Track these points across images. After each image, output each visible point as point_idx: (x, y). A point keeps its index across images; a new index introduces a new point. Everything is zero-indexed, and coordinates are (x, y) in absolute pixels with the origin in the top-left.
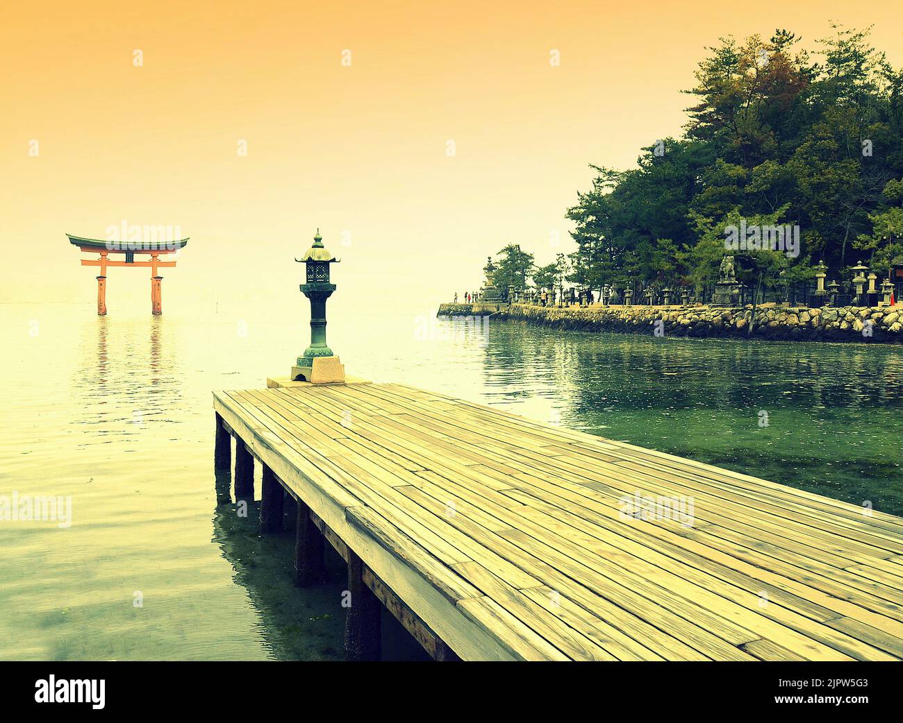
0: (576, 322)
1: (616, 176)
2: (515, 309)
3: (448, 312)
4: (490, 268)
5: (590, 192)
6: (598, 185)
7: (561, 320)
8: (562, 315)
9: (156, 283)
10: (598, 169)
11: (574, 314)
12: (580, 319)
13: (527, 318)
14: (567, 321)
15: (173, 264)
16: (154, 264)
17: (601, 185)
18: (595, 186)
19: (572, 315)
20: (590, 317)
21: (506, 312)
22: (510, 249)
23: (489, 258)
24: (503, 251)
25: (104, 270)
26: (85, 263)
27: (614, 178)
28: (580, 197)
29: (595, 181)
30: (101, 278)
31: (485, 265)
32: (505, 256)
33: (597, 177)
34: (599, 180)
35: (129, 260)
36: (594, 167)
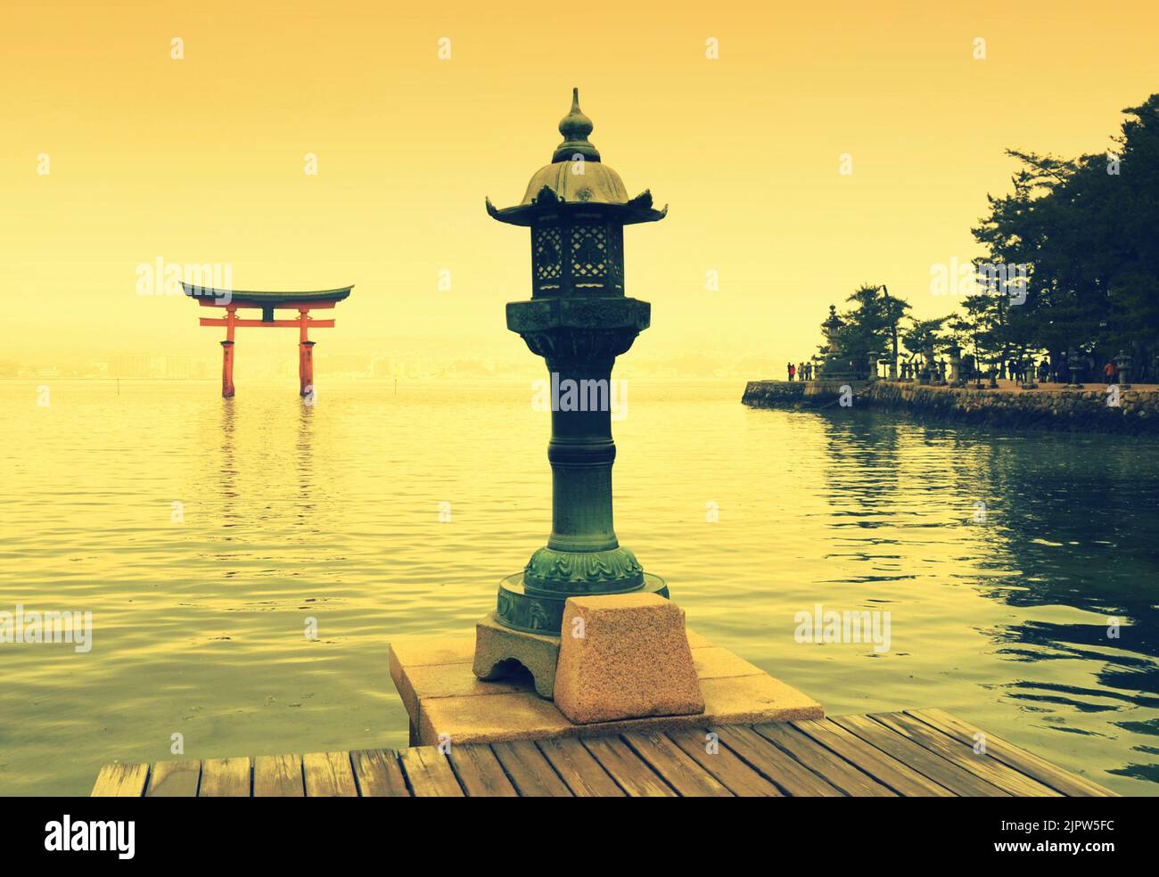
0: (1016, 412)
1: (1057, 167)
3: (761, 396)
4: (834, 324)
5: (1008, 197)
6: (1022, 184)
7: (985, 409)
8: (988, 401)
9: (304, 349)
10: (1023, 157)
12: (1025, 409)
13: (910, 405)
14: (999, 411)
16: (303, 323)
17: (1027, 184)
18: (1017, 186)
19: (1007, 401)
20: (1045, 405)
21: (866, 395)
23: (833, 308)
24: (853, 297)
25: (231, 333)
26: (205, 322)
27: (1053, 171)
28: (992, 205)
29: (1017, 178)
30: (228, 344)
31: (826, 316)
32: (857, 306)
33: (1021, 172)
34: (1024, 176)
35: (268, 320)
36: (1015, 154)
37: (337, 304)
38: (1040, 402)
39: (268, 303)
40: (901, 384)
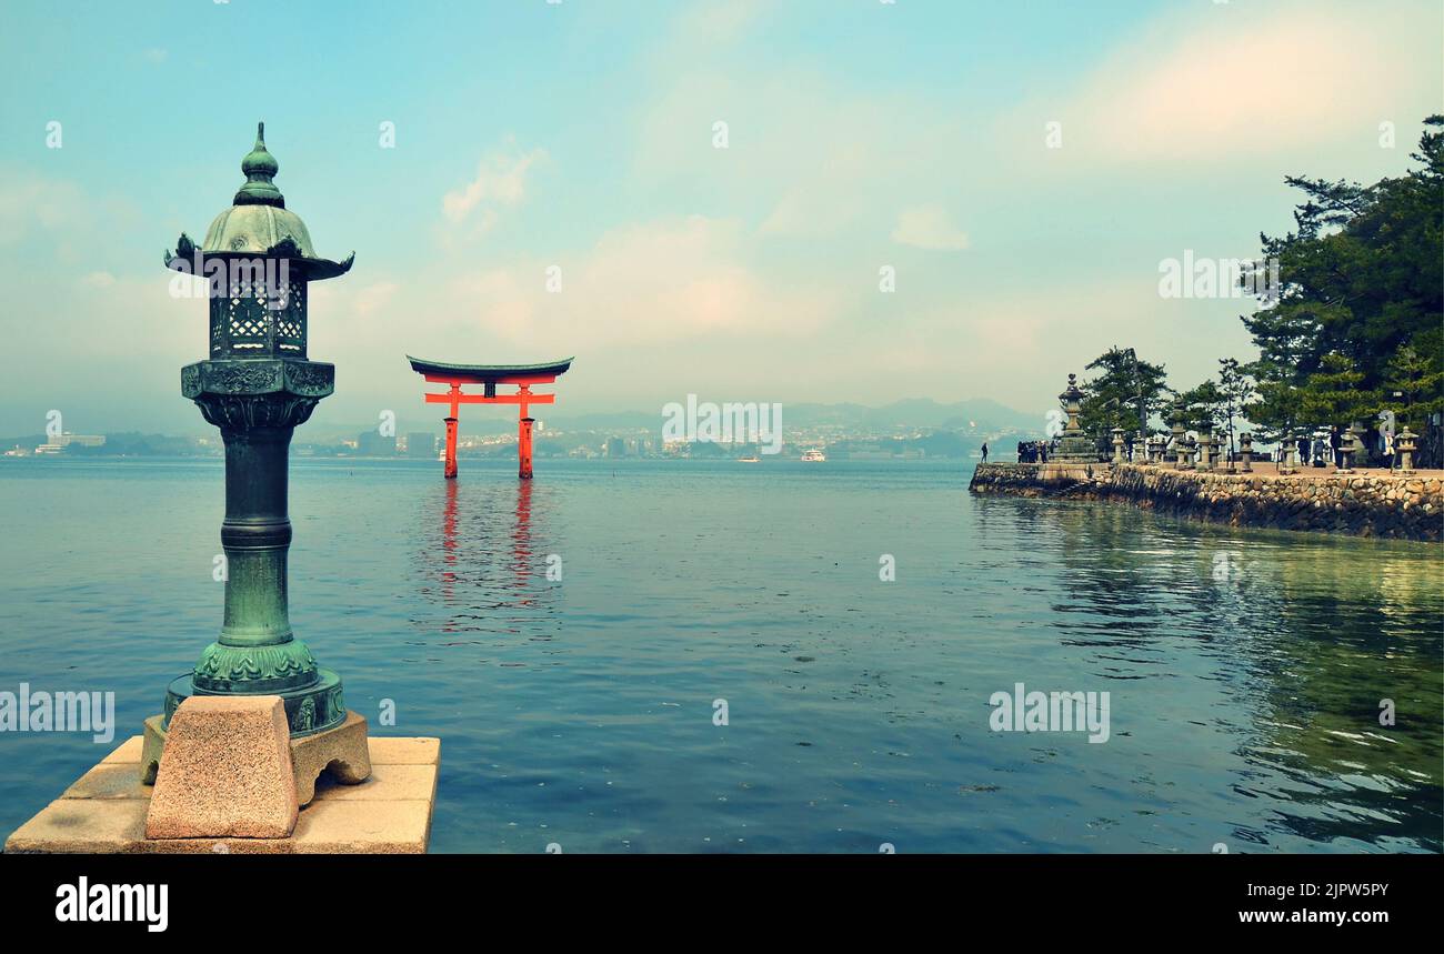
0: (1271, 504)
1: (1353, 198)
2: (1125, 475)
3: (991, 481)
4: (1073, 396)
5: (1289, 237)
6: (1308, 220)
7: (1233, 500)
8: (1237, 490)
9: (524, 428)
10: (1309, 186)
11: (1265, 487)
12: (1281, 499)
13: (1152, 493)
14: (1249, 503)
15: (548, 399)
16: (524, 399)
17: (1314, 220)
18: (1301, 223)
19: (1261, 490)
20: (1306, 495)
21: (1108, 480)
22: (1113, 358)
23: (1072, 376)
24: (1098, 362)
25: (455, 409)
26: (431, 398)
27: (1346, 202)
28: (1266, 247)
29: (1300, 212)
30: (452, 421)
31: (1064, 388)
32: (1101, 372)
33: (1306, 204)
34: (1311, 210)
35: (490, 394)
36: (1298, 182)
37: (557, 377)
38: (1299, 491)
39: (490, 378)
40: (1144, 468)
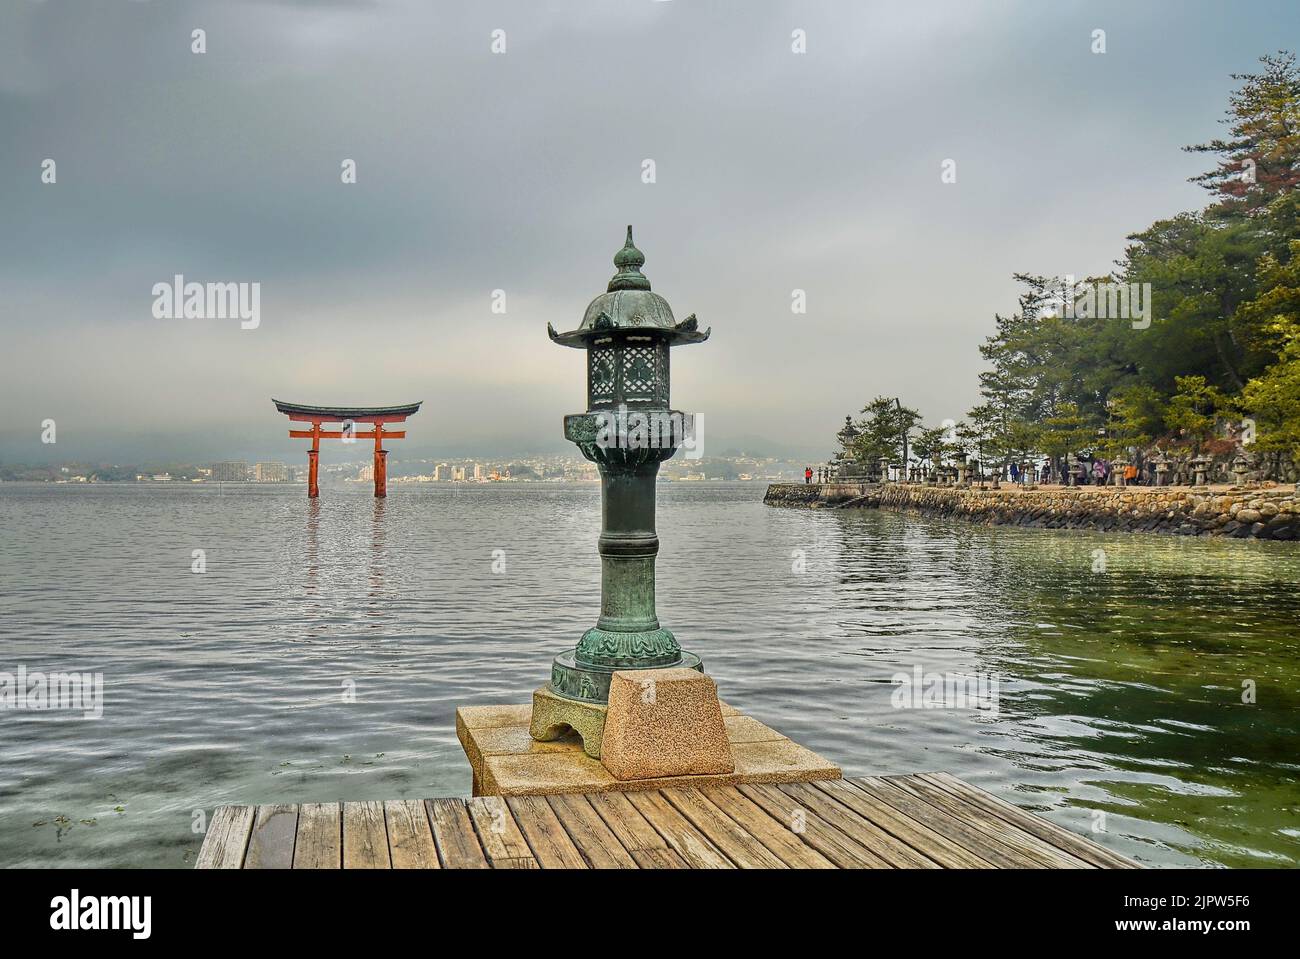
0: (1017, 511)
2: (893, 492)
3: (781, 496)
4: (850, 432)
5: (1015, 317)
6: (1029, 305)
7: (987, 508)
8: (990, 502)
9: (379, 457)
10: (1031, 281)
11: (1013, 500)
13: (917, 505)
14: (1001, 512)
15: (401, 435)
16: (379, 434)
17: (1033, 306)
18: (1024, 308)
19: (1009, 501)
20: (1044, 505)
21: (878, 496)
22: (879, 405)
23: (848, 418)
24: (867, 409)
25: (316, 444)
26: (294, 434)
28: (1000, 325)
29: (1024, 300)
30: (314, 452)
31: (842, 425)
32: (871, 416)
33: (1028, 294)
34: (1031, 298)
35: (348, 432)
37: (408, 416)
38: (1039, 502)
39: (347, 416)
40: (910, 486)
